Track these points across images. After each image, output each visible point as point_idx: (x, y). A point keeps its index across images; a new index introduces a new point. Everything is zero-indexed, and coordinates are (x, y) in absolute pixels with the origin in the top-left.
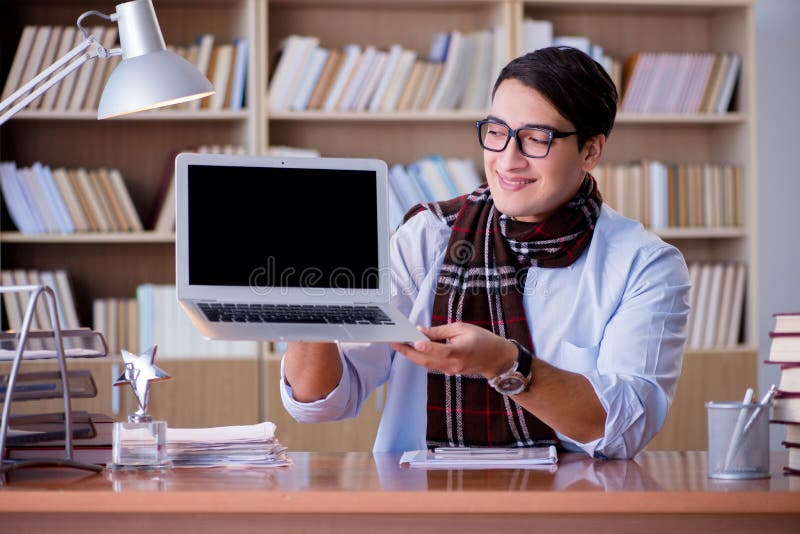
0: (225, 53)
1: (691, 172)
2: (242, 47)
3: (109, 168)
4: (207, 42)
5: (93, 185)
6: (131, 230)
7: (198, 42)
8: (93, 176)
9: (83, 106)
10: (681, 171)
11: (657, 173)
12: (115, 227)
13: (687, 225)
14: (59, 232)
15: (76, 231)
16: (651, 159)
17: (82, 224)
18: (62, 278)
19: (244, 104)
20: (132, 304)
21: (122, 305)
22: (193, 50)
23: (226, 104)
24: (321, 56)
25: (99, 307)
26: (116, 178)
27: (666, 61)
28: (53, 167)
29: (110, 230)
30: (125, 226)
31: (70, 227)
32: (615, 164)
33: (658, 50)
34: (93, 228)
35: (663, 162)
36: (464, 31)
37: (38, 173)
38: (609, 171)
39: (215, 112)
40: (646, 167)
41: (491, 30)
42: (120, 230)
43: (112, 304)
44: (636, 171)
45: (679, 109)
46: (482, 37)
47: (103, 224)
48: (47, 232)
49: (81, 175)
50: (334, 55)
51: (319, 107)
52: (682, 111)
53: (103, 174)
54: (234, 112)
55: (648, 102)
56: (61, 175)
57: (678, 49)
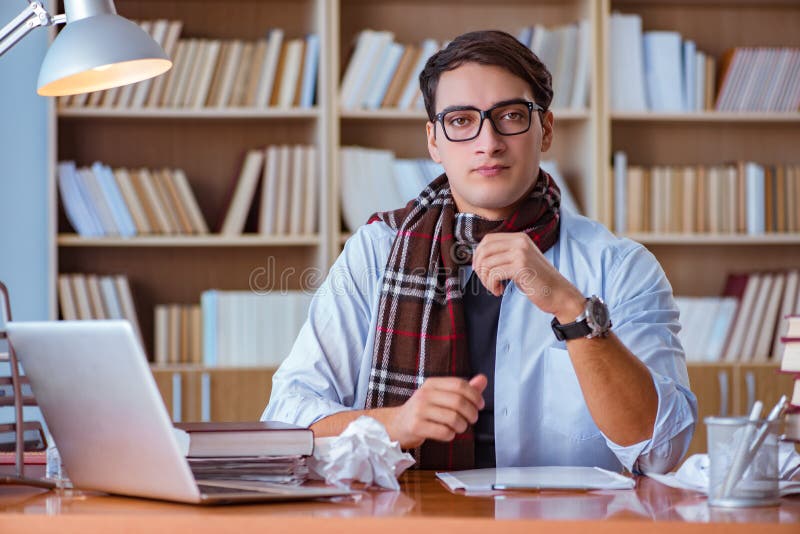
0: (295, 48)
1: (790, 174)
2: (313, 42)
3: (173, 169)
4: (276, 37)
5: (155, 186)
6: (195, 233)
7: (266, 37)
8: (156, 176)
9: (146, 103)
10: (779, 173)
11: (754, 175)
12: (179, 230)
13: (786, 230)
14: (119, 234)
15: (138, 233)
16: (748, 160)
17: (144, 226)
18: (122, 283)
19: (315, 102)
20: (196, 312)
21: (185, 312)
22: (262, 45)
23: (296, 102)
24: (396, 51)
25: (161, 314)
26: (180, 179)
27: (763, 57)
28: (114, 167)
29: (174, 233)
30: (189, 228)
31: (131, 229)
32: (708, 166)
33: (755, 45)
34: (156, 231)
35: (761, 164)
36: (548, 26)
37: (99, 173)
38: (701, 173)
39: (284, 109)
40: (741, 167)
41: (576, 23)
42: (185, 232)
43: (175, 311)
44: (732, 173)
45: (778, 108)
46: (567, 32)
47: (166, 227)
48: (106, 234)
49: (144, 176)
50: (410, 51)
51: (394, 104)
52: (780, 109)
53: (166, 174)
54: (305, 110)
55: (744, 99)
56: (123, 176)
57: (778, 45)
